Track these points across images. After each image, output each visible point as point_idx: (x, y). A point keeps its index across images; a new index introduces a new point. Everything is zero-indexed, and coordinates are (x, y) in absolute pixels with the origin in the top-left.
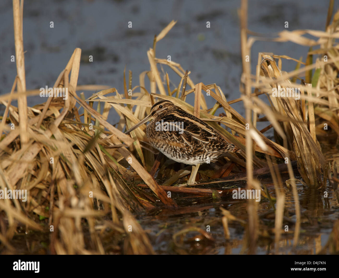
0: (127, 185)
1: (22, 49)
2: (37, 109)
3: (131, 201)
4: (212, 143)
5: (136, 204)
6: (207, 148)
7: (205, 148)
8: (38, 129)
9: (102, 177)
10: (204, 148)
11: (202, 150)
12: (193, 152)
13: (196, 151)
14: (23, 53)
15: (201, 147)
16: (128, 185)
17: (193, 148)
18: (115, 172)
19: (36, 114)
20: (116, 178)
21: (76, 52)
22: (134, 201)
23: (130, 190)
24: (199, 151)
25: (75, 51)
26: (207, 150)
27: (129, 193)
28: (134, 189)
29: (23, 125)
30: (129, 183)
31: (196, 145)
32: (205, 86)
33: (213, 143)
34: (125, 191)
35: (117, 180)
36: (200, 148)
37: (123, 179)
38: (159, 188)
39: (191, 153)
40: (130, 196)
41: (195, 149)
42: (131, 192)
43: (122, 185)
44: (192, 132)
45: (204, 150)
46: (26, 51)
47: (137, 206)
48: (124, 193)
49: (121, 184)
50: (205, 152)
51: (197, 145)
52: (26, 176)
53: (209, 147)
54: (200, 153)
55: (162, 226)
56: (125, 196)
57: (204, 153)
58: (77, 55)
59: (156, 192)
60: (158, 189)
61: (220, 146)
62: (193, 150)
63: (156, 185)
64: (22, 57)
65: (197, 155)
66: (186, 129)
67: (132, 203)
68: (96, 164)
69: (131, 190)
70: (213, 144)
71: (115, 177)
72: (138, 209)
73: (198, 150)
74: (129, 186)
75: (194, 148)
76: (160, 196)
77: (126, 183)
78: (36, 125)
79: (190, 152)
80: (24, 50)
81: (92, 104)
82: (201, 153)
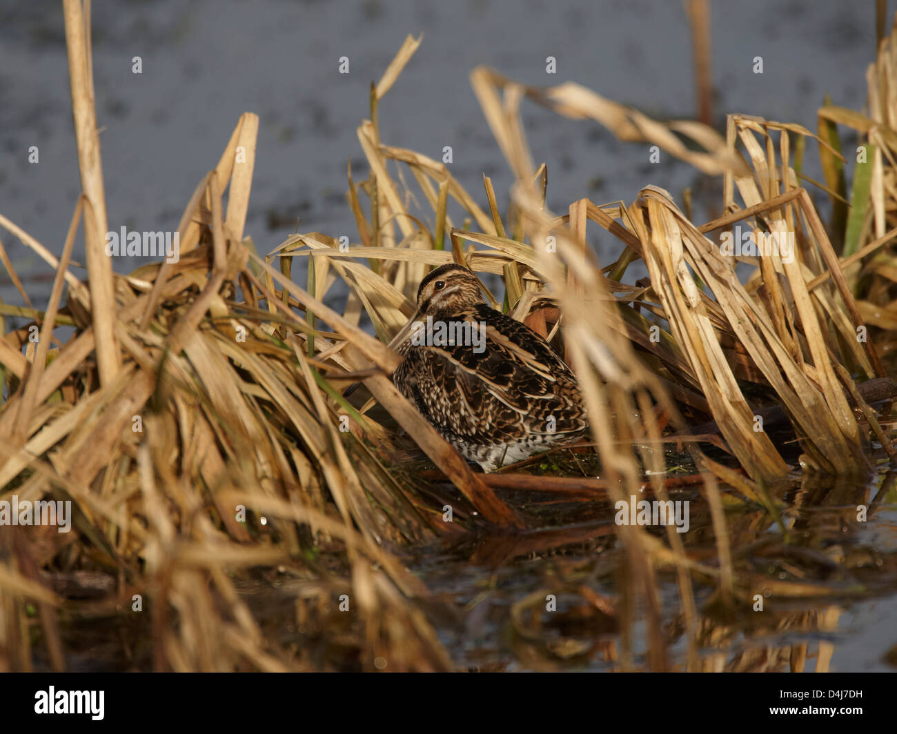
0: (389, 475)
1: (92, 122)
2: (140, 278)
3: (401, 516)
4: (545, 405)
5: (415, 524)
6: (529, 421)
7: (524, 421)
8: (145, 331)
9: (323, 455)
10: (522, 421)
11: (517, 425)
12: (494, 431)
13: (501, 427)
14: (95, 133)
15: (515, 417)
16: (393, 473)
17: (494, 421)
18: (357, 442)
19: (137, 292)
20: (360, 456)
21: (242, 125)
22: (409, 517)
23: (397, 488)
24: (508, 429)
25: (241, 120)
26: (527, 428)
27: (396, 495)
28: (411, 485)
29: (104, 323)
30: (395, 469)
31: (502, 412)
32: (594, 209)
33: (547, 407)
34: (383, 490)
35: (364, 462)
36: (511, 421)
37: (379, 458)
38: (474, 480)
39: (490, 434)
40: (399, 503)
41: (499, 424)
42: (401, 492)
43: (376, 476)
44: (488, 379)
45: (521, 429)
46: (103, 128)
47: (419, 530)
48: (383, 496)
49: (372, 472)
50: (523, 433)
51: (506, 410)
52: (115, 462)
53: (534, 417)
54: (510, 435)
55: (484, 583)
56: (386, 505)
57: (519, 435)
58: (247, 132)
59: (466, 489)
60: (472, 483)
61: (563, 415)
62: (494, 425)
63: (467, 472)
64: (94, 144)
65: (502, 441)
66: (478, 368)
67: (403, 522)
68: (306, 421)
69: (400, 487)
70: (547, 409)
71: (357, 453)
72: (421, 537)
73: (506, 427)
74: (397, 477)
75: (498, 420)
76: (478, 501)
77: (386, 470)
78: (138, 321)
79: (486, 430)
80: (98, 124)
81: (287, 262)
82: (514, 435)
